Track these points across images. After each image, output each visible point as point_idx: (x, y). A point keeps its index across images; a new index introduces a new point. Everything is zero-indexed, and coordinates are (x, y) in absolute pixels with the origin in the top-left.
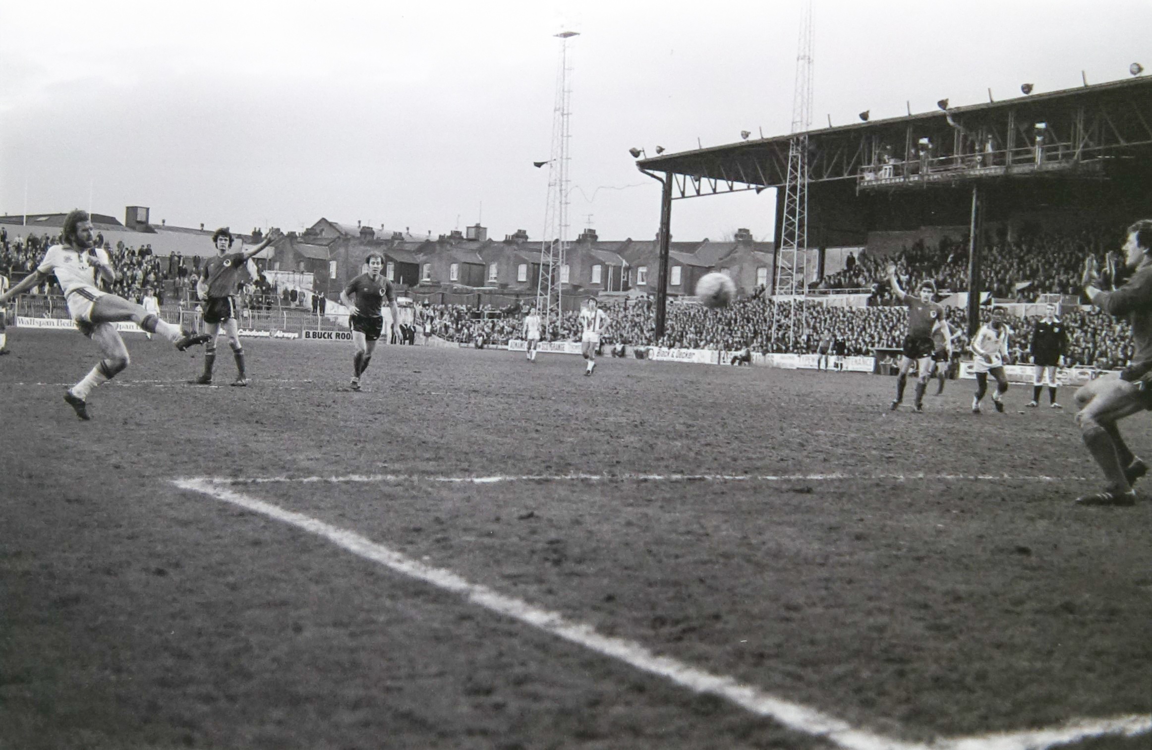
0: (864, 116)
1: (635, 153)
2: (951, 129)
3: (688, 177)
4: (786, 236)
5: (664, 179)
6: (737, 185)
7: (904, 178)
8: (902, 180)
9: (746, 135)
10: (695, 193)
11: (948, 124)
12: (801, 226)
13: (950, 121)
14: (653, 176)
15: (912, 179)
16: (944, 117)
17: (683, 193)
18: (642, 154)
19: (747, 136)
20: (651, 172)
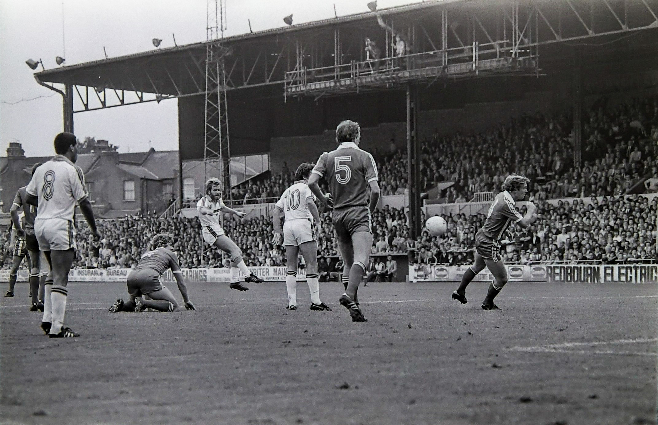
0: (288, 20)
1: (33, 66)
2: (383, 30)
3: (91, 89)
4: (207, 146)
5: (64, 92)
6: (147, 96)
7: (335, 82)
8: (333, 84)
9: (157, 42)
10: (101, 106)
11: (379, 26)
12: (224, 134)
13: (381, 22)
14: (52, 88)
15: (343, 83)
16: (375, 18)
17: (86, 106)
18: (39, 65)
19: (159, 44)
20: (50, 84)
